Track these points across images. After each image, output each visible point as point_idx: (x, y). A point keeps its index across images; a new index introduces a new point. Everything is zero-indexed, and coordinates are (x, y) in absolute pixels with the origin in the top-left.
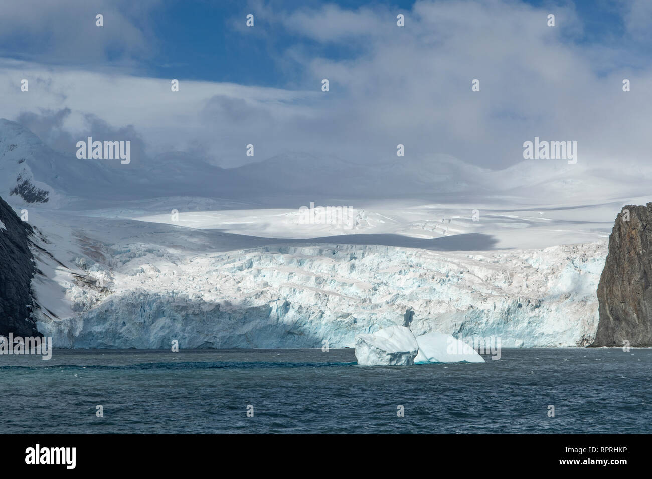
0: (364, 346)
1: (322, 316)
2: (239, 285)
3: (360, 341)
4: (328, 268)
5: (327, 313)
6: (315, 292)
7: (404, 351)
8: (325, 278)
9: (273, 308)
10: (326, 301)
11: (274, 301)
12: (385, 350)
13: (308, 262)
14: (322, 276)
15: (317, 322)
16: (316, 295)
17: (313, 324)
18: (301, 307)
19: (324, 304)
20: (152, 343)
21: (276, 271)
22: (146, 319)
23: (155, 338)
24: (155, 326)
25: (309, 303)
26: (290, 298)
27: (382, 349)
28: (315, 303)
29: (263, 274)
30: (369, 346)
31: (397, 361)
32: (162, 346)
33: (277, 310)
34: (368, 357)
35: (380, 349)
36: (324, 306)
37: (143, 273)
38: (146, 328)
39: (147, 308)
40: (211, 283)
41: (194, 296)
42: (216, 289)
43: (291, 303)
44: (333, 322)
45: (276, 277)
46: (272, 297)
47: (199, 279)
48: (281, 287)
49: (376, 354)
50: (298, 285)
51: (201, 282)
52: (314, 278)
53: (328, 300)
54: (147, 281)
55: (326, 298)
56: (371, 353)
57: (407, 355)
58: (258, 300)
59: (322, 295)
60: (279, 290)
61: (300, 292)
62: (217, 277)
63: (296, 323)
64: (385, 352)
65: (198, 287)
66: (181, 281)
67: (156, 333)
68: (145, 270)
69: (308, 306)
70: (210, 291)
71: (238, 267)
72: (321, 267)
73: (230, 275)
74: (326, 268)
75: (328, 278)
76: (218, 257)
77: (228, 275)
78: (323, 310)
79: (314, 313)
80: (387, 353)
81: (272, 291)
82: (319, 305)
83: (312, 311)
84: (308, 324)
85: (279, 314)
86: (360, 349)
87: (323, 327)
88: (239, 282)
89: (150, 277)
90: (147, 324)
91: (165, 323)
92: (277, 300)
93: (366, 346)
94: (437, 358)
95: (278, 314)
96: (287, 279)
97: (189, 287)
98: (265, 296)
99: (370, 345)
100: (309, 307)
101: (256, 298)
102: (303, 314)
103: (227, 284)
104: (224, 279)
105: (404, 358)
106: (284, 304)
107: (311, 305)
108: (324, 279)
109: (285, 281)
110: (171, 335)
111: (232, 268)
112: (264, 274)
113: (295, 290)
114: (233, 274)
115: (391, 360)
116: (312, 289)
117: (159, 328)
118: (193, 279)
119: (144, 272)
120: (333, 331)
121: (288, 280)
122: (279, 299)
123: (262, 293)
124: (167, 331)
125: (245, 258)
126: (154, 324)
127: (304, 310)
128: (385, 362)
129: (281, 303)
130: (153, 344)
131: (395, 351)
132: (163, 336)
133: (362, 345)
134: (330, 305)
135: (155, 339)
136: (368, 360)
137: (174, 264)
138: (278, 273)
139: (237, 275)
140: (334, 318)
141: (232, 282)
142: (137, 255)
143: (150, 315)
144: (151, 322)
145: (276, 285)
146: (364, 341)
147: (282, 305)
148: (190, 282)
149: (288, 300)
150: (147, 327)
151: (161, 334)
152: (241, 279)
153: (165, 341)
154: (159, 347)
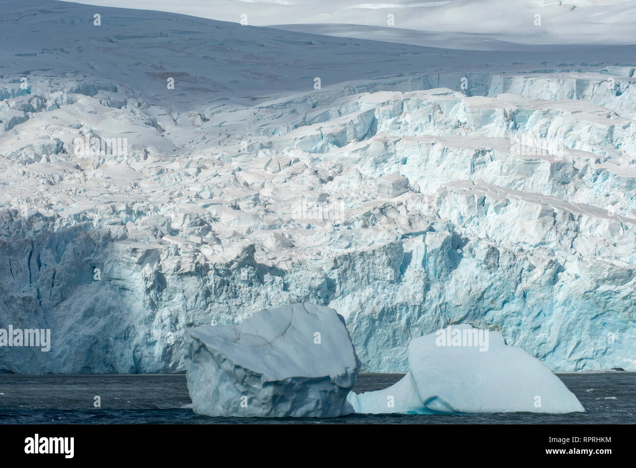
0: (207, 360)
1: (554, 280)
2: (328, 187)
3: (196, 346)
4: (596, 137)
5: (572, 267)
6: (540, 207)
7: (314, 375)
8: (580, 165)
9: (414, 253)
10: (572, 234)
11: (417, 234)
12: (257, 371)
13: (537, 119)
14: (570, 160)
15: (542, 295)
16: (541, 215)
17: (530, 301)
18: (493, 252)
19: (566, 242)
20: (60, 356)
21: (439, 146)
22: (41, 289)
23: (69, 342)
24: (68, 308)
25: (522, 239)
26: (469, 226)
27: (251, 369)
28: (539, 241)
29: (400, 155)
30: (219, 360)
31: (294, 402)
32: (88, 367)
33: (424, 262)
34: (217, 392)
35: (246, 370)
36: (566, 250)
37: (61, 157)
38: (42, 314)
39: (47, 255)
40: (246, 184)
41: (188, 221)
42: (256, 200)
43: (467, 240)
44: (586, 296)
45: (439, 163)
46: (410, 224)
47: (212, 170)
48: (443, 194)
49: (235, 383)
50: (492, 187)
51: (217, 180)
52: (545, 167)
53: (577, 230)
54: (66, 178)
55: (572, 225)
56: (222, 380)
57: (322, 387)
58: (370, 230)
59: (559, 217)
60: (439, 203)
61: (497, 209)
62: (268, 164)
63: (481, 298)
64: (258, 376)
65: (206, 195)
66: (165, 178)
67: (70, 329)
68: (65, 147)
69: (515, 249)
70: (236, 207)
71: (331, 135)
72: (575, 132)
73: (305, 159)
74: (588, 136)
75: (586, 166)
76: (284, 105)
77: (297, 160)
78: (561, 261)
79: (531, 268)
80: (263, 380)
81: (414, 206)
82: (551, 246)
83: (526, 265)
84: (516, 300)
85: (431, 272)
86: (197, 368)
87: (559, 310)
88: (331, 179)
89: (78, 167)
90: (46, 301)
91: (97, 300)
92: (424, 233)
93: (211, 361)
94: (445, 399)
95: (427, 272)
96: (468, 170)
97: (180, 195)
98: (392, 221)
99: (219, 356)
100: (522, 250)
101: (365, 226)
102: (499, 273)
103: (293, 185)
104: (285, 172)
105: (314, 394)
106: (445, 243)
107: (525, 247)
108: (576, 170)
109: (463, 175)
110: (113, 335)
111: (314, 139)
112: (405, 155)
113: (482, 202)
114: (315, 156)
115: (276, 400)
116: (533, 198)
117: (80, 315)
118: (199, 170)
119: (64, 152)
120: (588, 323)
121: (473, 171)
122: (431, 229)
123: (383, 211)
124: (102, 322)
125: (358, 109)
126: (65, 303)
127: (505, 261)
128: (260, 406)
129: (436, 241)
130: (62, 360)
131: (285, 374)
132: (90, 336)
133: (201, 359)
134: (584, 245)
135: (67, 346)
136: (217, 401)
137: (153, 128)
138: (444, 151)
139: (326, 160)
140: (589, 285)
141: (309, 179)
142: (49, 104)
143: (53, 278)
144: (59, 297)
145: (430, 189)
146: (203, 346)
147: (439, 245)
148: (187, 181)
149: (459, 230)
150: (45, 311)
151: (86, 331)
152: (336, 170)
153: (98, 351)
154: (79, 368)
